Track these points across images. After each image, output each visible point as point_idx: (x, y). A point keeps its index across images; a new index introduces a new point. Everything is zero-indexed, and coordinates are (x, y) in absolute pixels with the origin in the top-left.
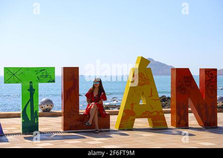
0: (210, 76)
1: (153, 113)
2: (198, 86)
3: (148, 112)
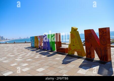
0: (102, 32)
2: (99, 37)
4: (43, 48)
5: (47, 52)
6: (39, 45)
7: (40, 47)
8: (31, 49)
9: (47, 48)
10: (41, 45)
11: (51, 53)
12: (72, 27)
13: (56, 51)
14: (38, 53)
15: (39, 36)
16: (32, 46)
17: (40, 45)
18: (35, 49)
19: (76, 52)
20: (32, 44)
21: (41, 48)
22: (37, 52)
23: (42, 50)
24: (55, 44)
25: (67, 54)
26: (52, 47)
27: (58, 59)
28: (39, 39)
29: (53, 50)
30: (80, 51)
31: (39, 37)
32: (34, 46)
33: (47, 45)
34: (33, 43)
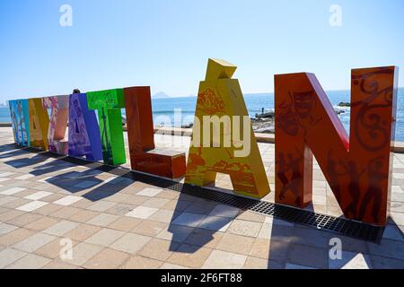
1: (231, 166)
3: (225, 163)
4: (70, 151)
5: (86, 173)
6: (50, 136)
7: (53, 147)
8: (14, 154)
9: (87, 149)
10: (58, 138)
11: (107, 178)
12: (210, 60)
13: (128, 164)
14: (43, 179)
15: (50, 98)
16: (20, 139)
17: (54, 139)
18: (32, 155)
19: (228, 176)
20: (20, 134)
21: (58, 149)
22: (37, 173)
23: (67, 160)
24: (125, 134)
25: (182, 182)
26: (109, 148)
27: (142, 212)
28: (49, 111)
29: (115, 159)
30: (246, 170)
31: (49, 103)
32: (26, 143)
33: (87, 137)
34: (22, 130)
